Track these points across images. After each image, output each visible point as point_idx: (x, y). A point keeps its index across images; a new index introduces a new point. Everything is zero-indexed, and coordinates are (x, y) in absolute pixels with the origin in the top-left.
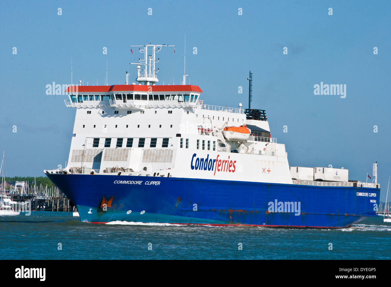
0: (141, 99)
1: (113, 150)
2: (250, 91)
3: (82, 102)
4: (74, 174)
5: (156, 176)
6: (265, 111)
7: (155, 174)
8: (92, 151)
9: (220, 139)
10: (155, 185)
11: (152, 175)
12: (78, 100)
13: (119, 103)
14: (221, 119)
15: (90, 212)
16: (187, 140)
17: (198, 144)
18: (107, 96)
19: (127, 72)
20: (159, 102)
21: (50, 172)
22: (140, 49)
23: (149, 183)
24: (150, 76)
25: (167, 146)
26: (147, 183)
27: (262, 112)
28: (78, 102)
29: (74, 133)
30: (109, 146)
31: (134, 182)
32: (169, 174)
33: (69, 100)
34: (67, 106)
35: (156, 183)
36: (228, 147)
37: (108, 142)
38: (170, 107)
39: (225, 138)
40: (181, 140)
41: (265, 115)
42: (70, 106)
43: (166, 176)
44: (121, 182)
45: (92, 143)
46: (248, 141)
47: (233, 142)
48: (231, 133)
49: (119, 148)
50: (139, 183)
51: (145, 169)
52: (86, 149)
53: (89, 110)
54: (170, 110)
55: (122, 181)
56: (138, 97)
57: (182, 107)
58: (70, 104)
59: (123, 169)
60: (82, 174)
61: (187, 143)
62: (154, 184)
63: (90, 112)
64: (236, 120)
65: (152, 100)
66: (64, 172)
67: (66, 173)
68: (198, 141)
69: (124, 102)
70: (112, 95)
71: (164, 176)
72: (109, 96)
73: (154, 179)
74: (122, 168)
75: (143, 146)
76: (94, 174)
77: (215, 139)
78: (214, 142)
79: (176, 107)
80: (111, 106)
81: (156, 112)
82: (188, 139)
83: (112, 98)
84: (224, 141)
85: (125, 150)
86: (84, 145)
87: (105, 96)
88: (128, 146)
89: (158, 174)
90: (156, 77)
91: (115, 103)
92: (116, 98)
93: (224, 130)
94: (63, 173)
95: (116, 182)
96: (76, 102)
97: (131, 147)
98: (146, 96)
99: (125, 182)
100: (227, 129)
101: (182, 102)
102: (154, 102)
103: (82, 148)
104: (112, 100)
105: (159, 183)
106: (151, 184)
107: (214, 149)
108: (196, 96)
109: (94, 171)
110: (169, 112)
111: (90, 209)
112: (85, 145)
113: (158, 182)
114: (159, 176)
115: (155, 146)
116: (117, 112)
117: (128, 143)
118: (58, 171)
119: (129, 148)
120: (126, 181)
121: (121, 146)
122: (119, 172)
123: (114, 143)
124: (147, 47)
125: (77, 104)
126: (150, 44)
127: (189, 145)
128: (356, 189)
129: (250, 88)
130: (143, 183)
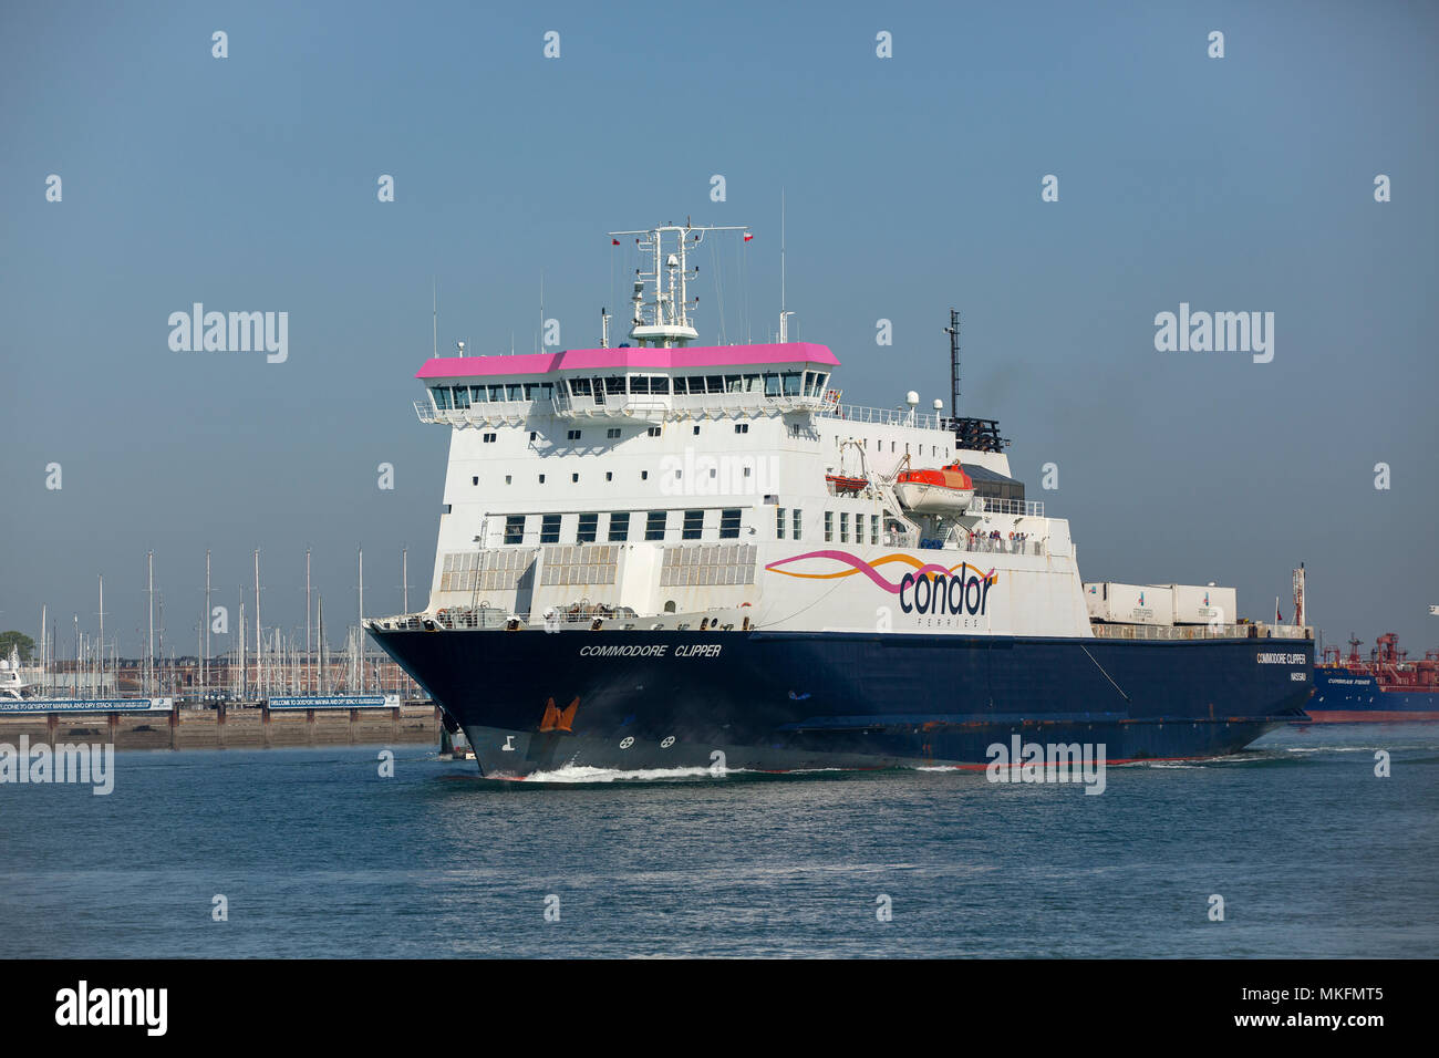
0: (650, 391)
1: (568, 550)
2: (953, 364)
3: (468, 407)
4: (453, 629)
5: (709, 628)
6: (997, 423)
7: (705, 620)
8: (503, 555)
9: (888, 508)
10: (707, 655)
11: (696, 627)
12: (456, 402)
13: (581, 406)
14: (886, 446)
15: (507, 748)
16: (797, 513)
17: (828, 526)
18: (544, 385)
19: (603, 310)
20: (707, 400)
21: (380, 623)
22: (638, 241)
23: (688, 652)
24: (672, 321)
25: (735, 534)
26: (681, 650)
27: (988, 426)
28: (456, 408)
29: (446, 502)
30: (555, 539)
31: (641, 651)
32: (746, 621)
33: (429, 403)
34: (424, 421)
35: (708, 648)
36: (913, 531)
37: (551, 527)
38: (741, 414)
39: (902, 506)
40: (780, 512)
41: (999, 435)
42: (431, 421)
43: (739, 628)
44: (603, 651)
45: (504, 532)
46: (968, 513)
47: (922, 515)
48: (921, 491)
49: (586, 544)
50: (658, 650)
51: (670, 606)
52: (485, 551)
53: (491, 431)
54: (741, 421)
55: (605, 647)
56: (639, 385)
57: (779, 412)
58: (431, 413)
59: (606, 611)
60: (479, 628)
61: (796, 524)
62: (703, 654)
63: (494, 437)
64: (927, 450)
65: (686, 393)
66: (425, 623)
67: (430, 626)
68: (828, 515)
69: (600, 401)
70: (558, 383)
71: (732, 626)
72: (549, 385)
73: (703, 637)
74: (603, 608)
75: (660, 536)
76: (518, 629)
77: (876, 508)
78: (874, 518)
79: (760, 414)
80: (559, 415)
81: (697, 430)
82: (800, 511)
83: (560, 391)
84: (898, 515)
85: (605, 549)
86: (478, 539)
87: (536, 385)
88: (613, 537)
89: (715, 621)
90: (690, 326)
91: (570, 406)
92: (574, 390)
93: (899, 481)
94: (422, 628)
95: (587, 650)
96: (451, 408)
97: (625, 539)
98: (666, 380)
99: (615, 651)
100: (908, 477)
101: (779, 395)
102: (690, 400)
103: (474, 548)
104: (561, 396)
105: (717, 649)
106: (692, 653)
107: (874, 540)
108: (821, 379)
109: (518, 618)
110: (738, 427)
111: (508, 738)
112: (483, 537)
113: (713, 648)
114: (717, 628)
115: (698, 535)
116: (575, 435)
117: (613, 527)
118: (405, 619)
119: (618, 544)
120: (616, 648)
121: (592, 538)
122: (595, 618)
123: (569, 530)
124: (658, 235)
125: (452, 415)
126: (670, 224)
127: (803, 528)
128: (1255, 643)
129: (953, 357)
130: (669, 653)
